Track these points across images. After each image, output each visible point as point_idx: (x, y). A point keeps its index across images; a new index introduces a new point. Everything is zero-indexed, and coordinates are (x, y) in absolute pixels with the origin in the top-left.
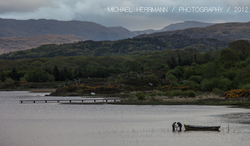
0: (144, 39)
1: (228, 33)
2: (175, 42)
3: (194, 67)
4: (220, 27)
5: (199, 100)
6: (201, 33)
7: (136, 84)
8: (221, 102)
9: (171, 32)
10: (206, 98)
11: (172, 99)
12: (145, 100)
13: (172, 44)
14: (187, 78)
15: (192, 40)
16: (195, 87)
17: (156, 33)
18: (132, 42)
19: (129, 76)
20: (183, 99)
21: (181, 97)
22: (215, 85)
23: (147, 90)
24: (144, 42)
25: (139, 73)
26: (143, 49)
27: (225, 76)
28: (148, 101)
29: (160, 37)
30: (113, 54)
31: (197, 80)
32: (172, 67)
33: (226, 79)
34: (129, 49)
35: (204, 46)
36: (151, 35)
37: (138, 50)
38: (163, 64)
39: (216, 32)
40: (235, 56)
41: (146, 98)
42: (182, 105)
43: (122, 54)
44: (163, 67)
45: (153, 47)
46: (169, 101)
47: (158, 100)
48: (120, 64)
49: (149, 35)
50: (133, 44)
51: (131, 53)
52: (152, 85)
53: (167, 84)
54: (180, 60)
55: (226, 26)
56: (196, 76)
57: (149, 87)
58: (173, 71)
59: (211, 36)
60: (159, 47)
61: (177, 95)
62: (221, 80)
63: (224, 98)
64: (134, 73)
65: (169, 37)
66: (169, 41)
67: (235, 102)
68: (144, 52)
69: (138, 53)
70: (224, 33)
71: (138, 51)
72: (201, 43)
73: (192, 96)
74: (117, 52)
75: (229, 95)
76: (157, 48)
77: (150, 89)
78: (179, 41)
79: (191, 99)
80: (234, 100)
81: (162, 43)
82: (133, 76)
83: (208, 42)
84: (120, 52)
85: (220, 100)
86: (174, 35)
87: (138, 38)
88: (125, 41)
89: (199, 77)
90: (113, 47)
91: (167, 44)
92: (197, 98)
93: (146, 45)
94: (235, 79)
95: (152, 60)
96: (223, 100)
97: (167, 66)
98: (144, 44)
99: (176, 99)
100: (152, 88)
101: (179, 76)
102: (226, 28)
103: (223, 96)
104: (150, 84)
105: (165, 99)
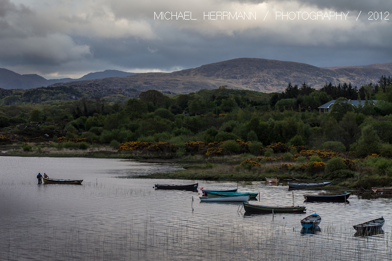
0: (58, 87)
1: (150, 84)
2: (91, 92)
3: (96, 118)
4: (141, 77)
5: (89, 153)
6: (121, 83)
7: (30, 135)
8: (113, 155)
9: (88, 82)
10: (97, 150)
11: (60, 151)
12: (32, 151)
13: (88, 93)
14: (88, 129)
15: (110, 90)
16: (94, 139)
17: (73, 82)
18: (45, 90)
19: (28, 126)
20: (73, 151)
21: (71, 149)
22: (115, 137)
23: (42, 141)
24: (58, 91)
25: (40, 123)
26: (57, 99)
27: (127, 128)
28: (33, 153)
29: (76, 86)
30: (24, 103)
31: (98, 131)
32: (76, 117)
33: (128, 131)
34: (42, 98)
35: (123, 97)
36: (67, 84)
37: (52, 99)
38: (67, 115)
39: (137, 82)
40: (143, 107)
41: (32, 149)
42: (70, 157)
43: (34, 103)
44: (66, 117)
45: (68, 97)
46: (57, 153)
47: (44, 152)
48: (26, 114)
49: (64, 84)
50: (46, 93)
51: (43, 102)
52: (48, 136)
53: (64, 136)
54: (86, 110)
55: (148, 77)
56: (97, 128)
57: (44, 139)
58: (75, 121)
59: (131, 87)
60: (74, 97)
61: (67, 147)
62: (121, 132)
63: (116, 151)
64: (34, 123)
65: (85, 87)
66: (85, 90)
67: (127, 155)
68: (57, 101)
69: (50, 103)
70: (145, 83)
71: (52, 101)
72: (120, 94)
73: (84, 147)
74: (29, 101)
75: (122, 148)
76: (72, 98)
77: (45, 140)
78: (96, 91)
79: (81, 152)
80: (127, 153)
81: (78, 92)
82: (33, 127)
83: (127, 92)
84: (32, 101)
85: (111, 153)
86: (91, 84)
87: (52, 87)
88: (37, 90)
89: (101, 128)
90: (24, 96)
91: (83, 94)
92: (88, 150)
93: (60, 95)
94: (136, 131)
95: (61, 110)
96: (115, 153)
97: (71, 116)
98: (58, 93)
99: (65, 151)
100: (47, 139)
101: (80, 127)
102: (148, 78)
103: (117, 149)
104: (46, 134)
105: (53, 151)
